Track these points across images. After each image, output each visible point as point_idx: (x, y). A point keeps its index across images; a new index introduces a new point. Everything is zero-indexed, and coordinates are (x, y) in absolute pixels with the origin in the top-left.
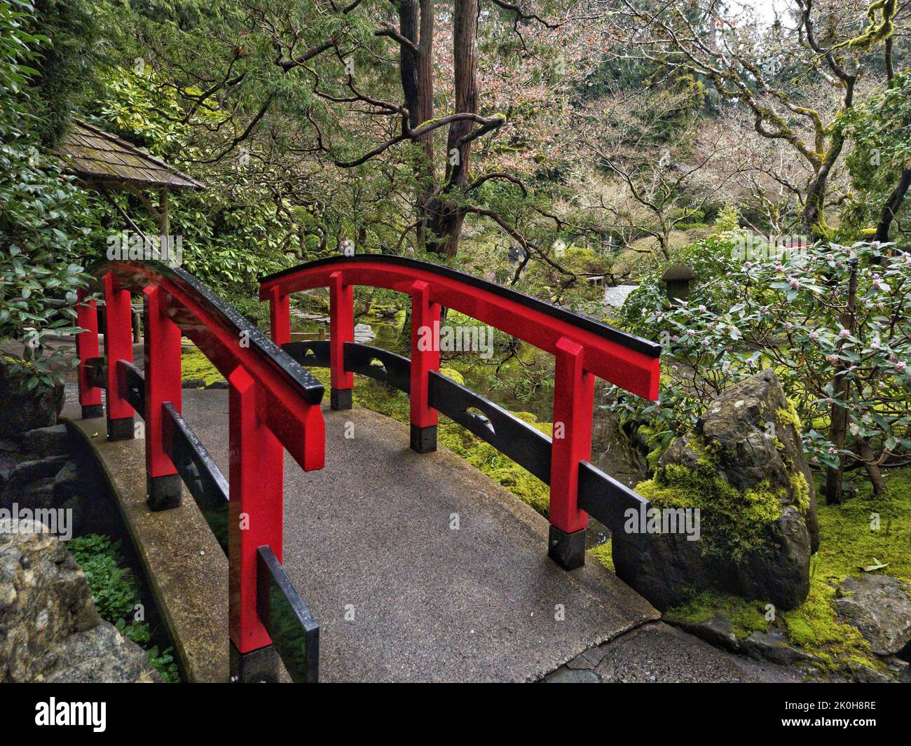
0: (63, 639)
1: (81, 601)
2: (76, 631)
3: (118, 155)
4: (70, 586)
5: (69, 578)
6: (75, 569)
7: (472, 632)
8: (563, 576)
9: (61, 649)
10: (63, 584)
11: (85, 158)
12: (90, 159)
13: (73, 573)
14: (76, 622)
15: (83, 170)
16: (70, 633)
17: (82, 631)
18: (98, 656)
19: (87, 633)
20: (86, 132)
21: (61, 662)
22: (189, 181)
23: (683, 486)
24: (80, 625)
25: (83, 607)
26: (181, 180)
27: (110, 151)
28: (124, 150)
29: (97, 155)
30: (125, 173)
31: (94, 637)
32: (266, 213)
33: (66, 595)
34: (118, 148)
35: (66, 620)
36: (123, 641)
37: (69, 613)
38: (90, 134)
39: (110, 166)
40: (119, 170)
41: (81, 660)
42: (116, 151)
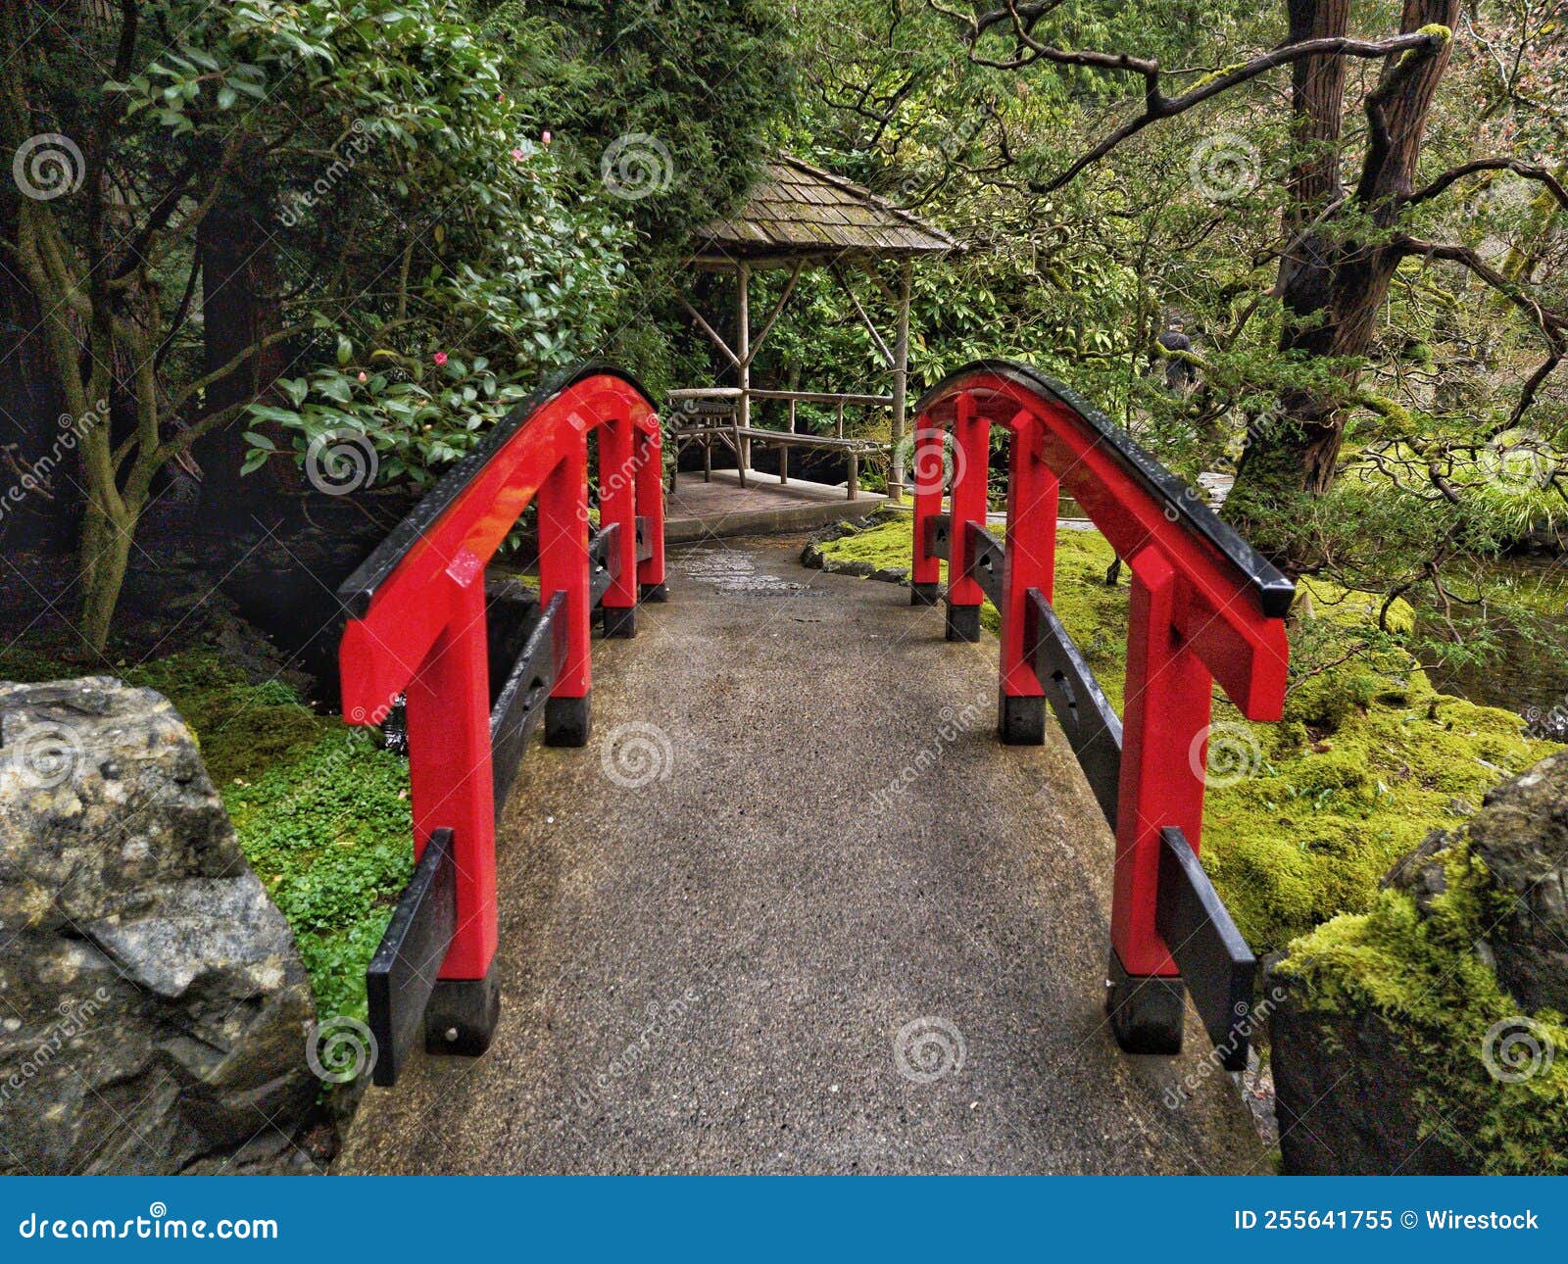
0: (169, 879)
1: (213, 839)
2: (200, 874)
3: (842, 210)
4: (192, 816)
5: (192, 803)
6: (207, 794)
7: (835, 1088)
8: (1109, 1057)
9: (162, 892)
10: (181, 810)
11: (792, 220)
12: (800, 221)
13: (202, 799)
14: (201, 863)
15: (783, 240)
16: (189, 874)
17: (209, 877)
18: (213, 915)
19: (215, 882)
20: (806, 179)
21: (155, 907)
22: (944, 240)
23: (1396, 953)
24: (208, 869)
25: (215, 846)
26: (928, 239)
27: (833, 205)
28: (855, 201)
29: (811, 213)
30: (843, 238)
31: (223, 888)
32: (1098, 284)
33: (185, 824)
34: (845, 198)
35: (185, 856)
36: (265, 906)
37: (192, 849)
38: (811, 182)
39: (826, 229)
40: (836, 234)
41: (186, 913)
42: (841, 204)
